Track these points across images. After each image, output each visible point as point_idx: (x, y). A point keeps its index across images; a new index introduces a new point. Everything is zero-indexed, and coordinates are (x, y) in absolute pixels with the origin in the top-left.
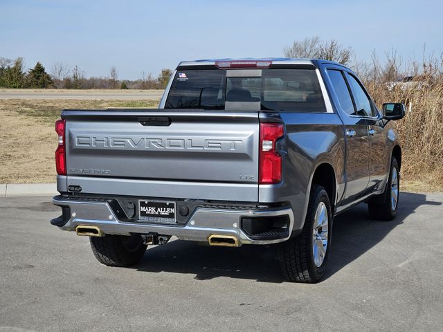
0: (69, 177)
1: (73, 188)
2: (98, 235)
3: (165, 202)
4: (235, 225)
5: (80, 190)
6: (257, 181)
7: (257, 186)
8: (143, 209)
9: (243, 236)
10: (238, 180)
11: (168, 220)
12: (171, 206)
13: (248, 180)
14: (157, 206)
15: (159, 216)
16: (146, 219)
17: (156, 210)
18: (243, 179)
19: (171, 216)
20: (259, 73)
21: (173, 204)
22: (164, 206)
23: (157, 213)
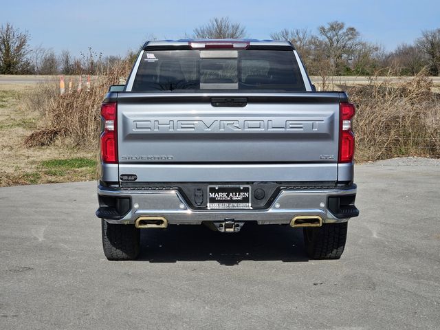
0: (121, 166)
1: (126, 178)
2: (163, 226)
3: (238, 186)
4: (322, 205)
5: (136, 179)
6: (337, 160)
7: (336, 165)
8: (212, 195)
9: (330, 215)
10: (319, 160)
11: (241, 205)
12: (246, 190)
13: (328, 160)
14: (228, 191)
15: (232, 201)
16: (216, 206)
17: (228, 195)
18: (323, 158)
19: (245, 200)
20: (235, 54)
21: (248, 188)
22: (238, 191)
23: (229, 199)
